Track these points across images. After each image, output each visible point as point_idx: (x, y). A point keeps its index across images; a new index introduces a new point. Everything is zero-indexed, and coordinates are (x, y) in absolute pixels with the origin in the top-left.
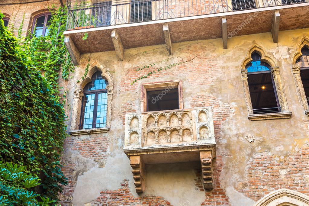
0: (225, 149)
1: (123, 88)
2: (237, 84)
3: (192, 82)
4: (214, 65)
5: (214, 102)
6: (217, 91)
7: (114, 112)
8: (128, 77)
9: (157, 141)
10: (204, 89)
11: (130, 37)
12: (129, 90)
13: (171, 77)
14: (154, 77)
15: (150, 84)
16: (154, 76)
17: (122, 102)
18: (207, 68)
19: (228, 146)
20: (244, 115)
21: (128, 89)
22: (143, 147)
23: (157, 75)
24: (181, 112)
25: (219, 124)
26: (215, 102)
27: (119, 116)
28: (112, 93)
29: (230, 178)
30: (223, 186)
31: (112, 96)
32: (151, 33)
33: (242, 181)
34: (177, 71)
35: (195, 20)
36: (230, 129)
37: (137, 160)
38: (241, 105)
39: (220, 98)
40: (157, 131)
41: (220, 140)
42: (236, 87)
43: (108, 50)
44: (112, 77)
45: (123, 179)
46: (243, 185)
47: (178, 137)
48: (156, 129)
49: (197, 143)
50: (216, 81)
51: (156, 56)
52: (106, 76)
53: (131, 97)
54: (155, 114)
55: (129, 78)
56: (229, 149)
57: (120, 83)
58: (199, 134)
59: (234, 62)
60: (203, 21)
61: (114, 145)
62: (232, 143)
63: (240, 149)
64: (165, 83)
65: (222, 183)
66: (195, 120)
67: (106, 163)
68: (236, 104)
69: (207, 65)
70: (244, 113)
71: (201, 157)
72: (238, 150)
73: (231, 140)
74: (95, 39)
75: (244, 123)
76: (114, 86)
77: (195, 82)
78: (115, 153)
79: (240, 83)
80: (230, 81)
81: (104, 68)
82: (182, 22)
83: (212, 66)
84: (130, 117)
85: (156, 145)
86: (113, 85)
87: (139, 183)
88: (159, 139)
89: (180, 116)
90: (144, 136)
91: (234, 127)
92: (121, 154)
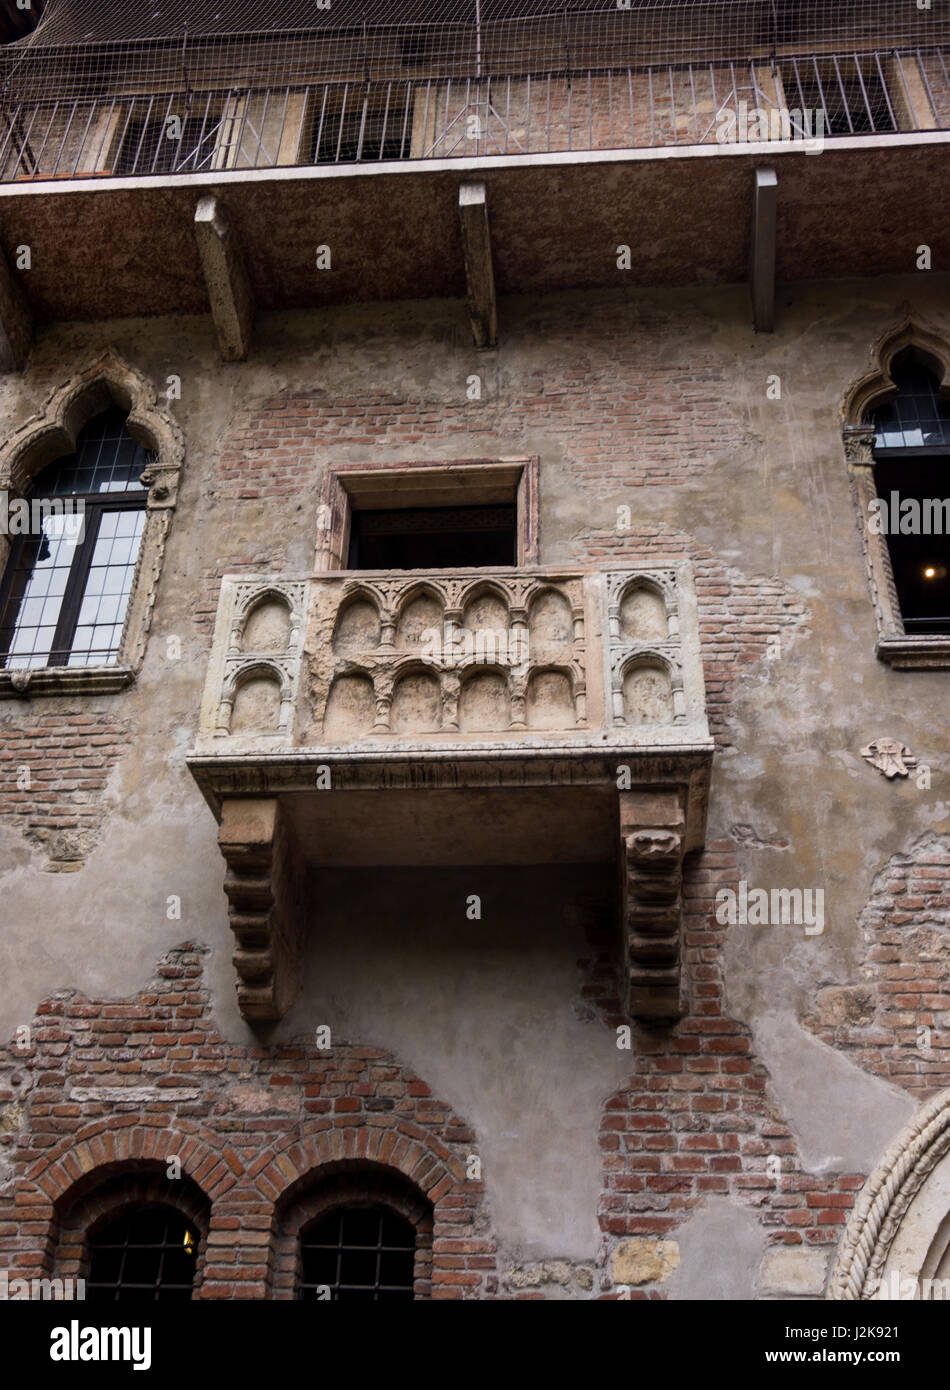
0: (754, 806)
1: (231, 486)
2: (820, 491)
3: (592, 474)
4: (705, 401)
5: (702, 570)
6: (716, 519)
7: (171, 592)
8: (263, 434)
9: (384, 719)
10: (652, 509)
11: (290, 244)
12: (262, 494)
13: (482, 446)
14: (394, 440)
15: (372, 472)
16: (394, 435)
17: (219, 550)
18: (667, 411)
19: (768, 793)
20: (856, 639)
21: (254, 488)
22: (301, 749)
23: (413, 433)
24: (526, 582)
25: (724, 677)
26: (707, 572)
27: (195, 617)
28: (171, 502)
29: (776, 961)
30: (739, 1005)
31: (171, 517)
32: (399, 226)
33: (844, 981)
34: (517, 420)
35: (619, 171)
36: (780, 704)
37: (259, 823)
38: (842, 589)
39: (735, 553)
40: (385, 668)
41: (730, 758)
42: (814, 504)
43: (175, 309)
44: (178, 432)
45: (177, 942)
46: (848, 1006)
47: (503, 708)
48: (384, 660)
49: (605, 738)
50: (711, 471)
51: (413, 347)
52: (149, 426)
53: (269, 526)
54: (383, 586)
55: (269, 438)
56: (775, 810)
57: (217, 460)
58: (618, 698)
59: (804, 391)
60: (658, 177)
61: (148, 755)
62: (794, 778)
63: (837, 809)
64: (452, 467)
65: (734, 987)
66: (600, 621)
67: (90, 851)
68: (814, 586)
69: (667, 397)
70: (855, 632)
71: (624, 822)
72: (821, 818)
73: (784, 761)
74: (114, 239)
75: (858, 678)
76: (188, 472)
77: (604, 473)
78: (147, 801)
79: (836, 486)
80: (783, 474)
81: (145, 388)
82: (553, 175)
83: (694, 405)
84: (243, 592)
85: (373, 740)
86: (179, 464)
87: (262, 957)
88: (395, 717)
89: (519, 601)
90: (313, 694)
91: (801, 695)
92: (182, 804)
